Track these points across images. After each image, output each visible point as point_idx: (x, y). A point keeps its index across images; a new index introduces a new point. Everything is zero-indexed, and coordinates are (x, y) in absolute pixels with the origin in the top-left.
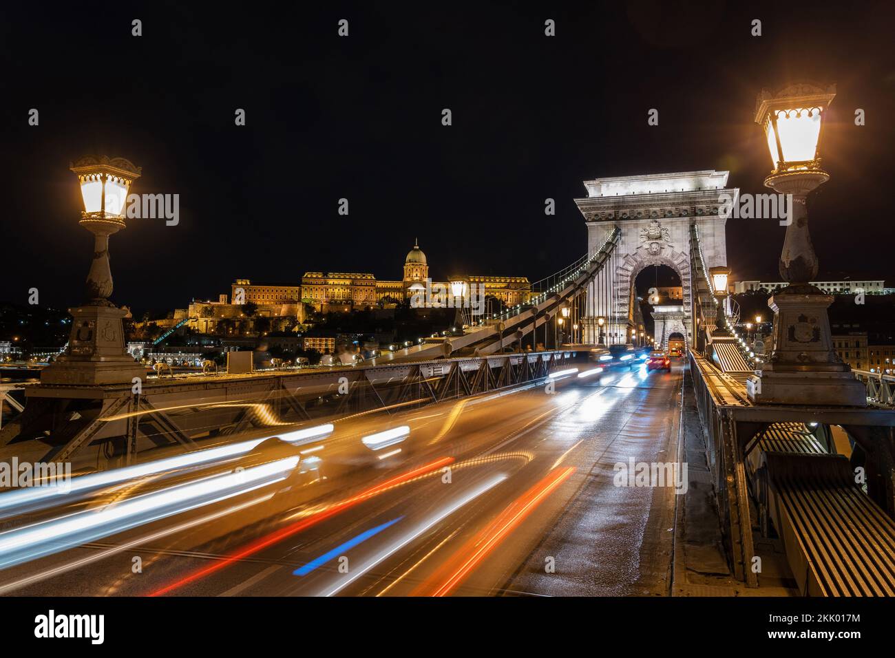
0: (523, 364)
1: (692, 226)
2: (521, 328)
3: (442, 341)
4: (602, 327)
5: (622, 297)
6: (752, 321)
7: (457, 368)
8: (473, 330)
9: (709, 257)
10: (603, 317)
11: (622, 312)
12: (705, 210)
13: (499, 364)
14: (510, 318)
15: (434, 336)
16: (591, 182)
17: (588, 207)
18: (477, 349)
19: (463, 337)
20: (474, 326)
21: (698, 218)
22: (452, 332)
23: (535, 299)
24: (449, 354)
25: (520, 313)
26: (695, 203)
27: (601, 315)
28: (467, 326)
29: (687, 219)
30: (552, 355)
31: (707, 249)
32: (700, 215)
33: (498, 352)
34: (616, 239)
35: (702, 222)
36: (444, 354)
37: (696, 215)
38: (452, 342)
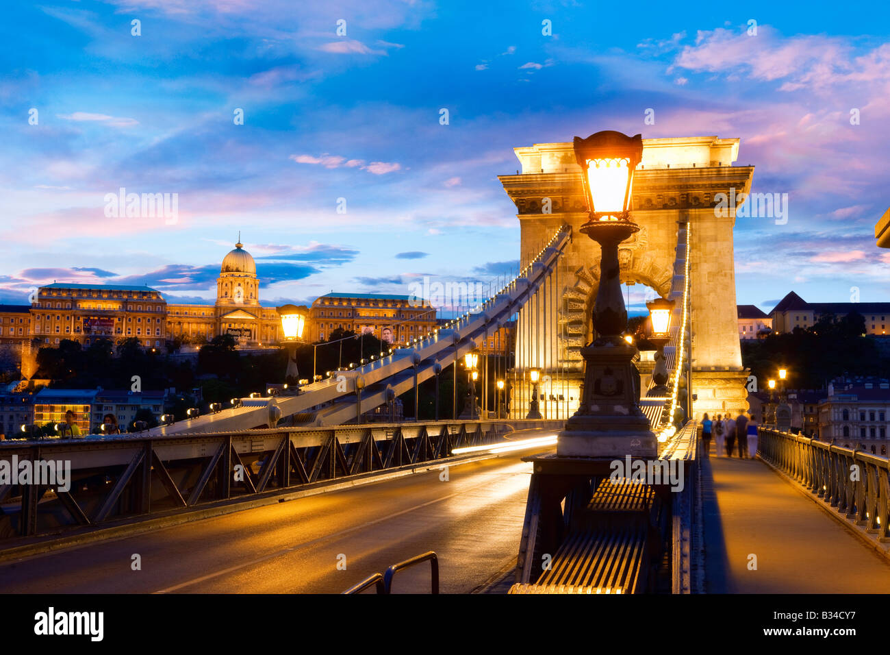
0: (394, 439)
1: (682, 225)
2: (393, 386)
3: (265, 403)
4: (535, 384)
5: (572, 336)
6: (775, 376)
7: (287, 443)
8: (315, 387)
9: (709, 273)
10: (538, 369)
11: (573, 361)
12: (703, 200)
13: (354, 439)
14: (375, 369)
15: (254, 396)
16: (526, 150)
17: (519, 189)
18: (319, 416)
19: (299, 397)
20: (317, 381)
21: (693, 212)
22: (284, 390)
23: (419, 341)
24: (276, 423)
25: (393, 361)
26: (687, 187)
27: (534, 365)
28: (306, 381)
29: (674, 212)
30: (445, 428)
31: (705, 262)
32: (696, 207)
33: (353, 421)
34: (563, 242)
35: (699, 218)
36: (268, 423)
37: (689, 206)
38: (280, 404)
